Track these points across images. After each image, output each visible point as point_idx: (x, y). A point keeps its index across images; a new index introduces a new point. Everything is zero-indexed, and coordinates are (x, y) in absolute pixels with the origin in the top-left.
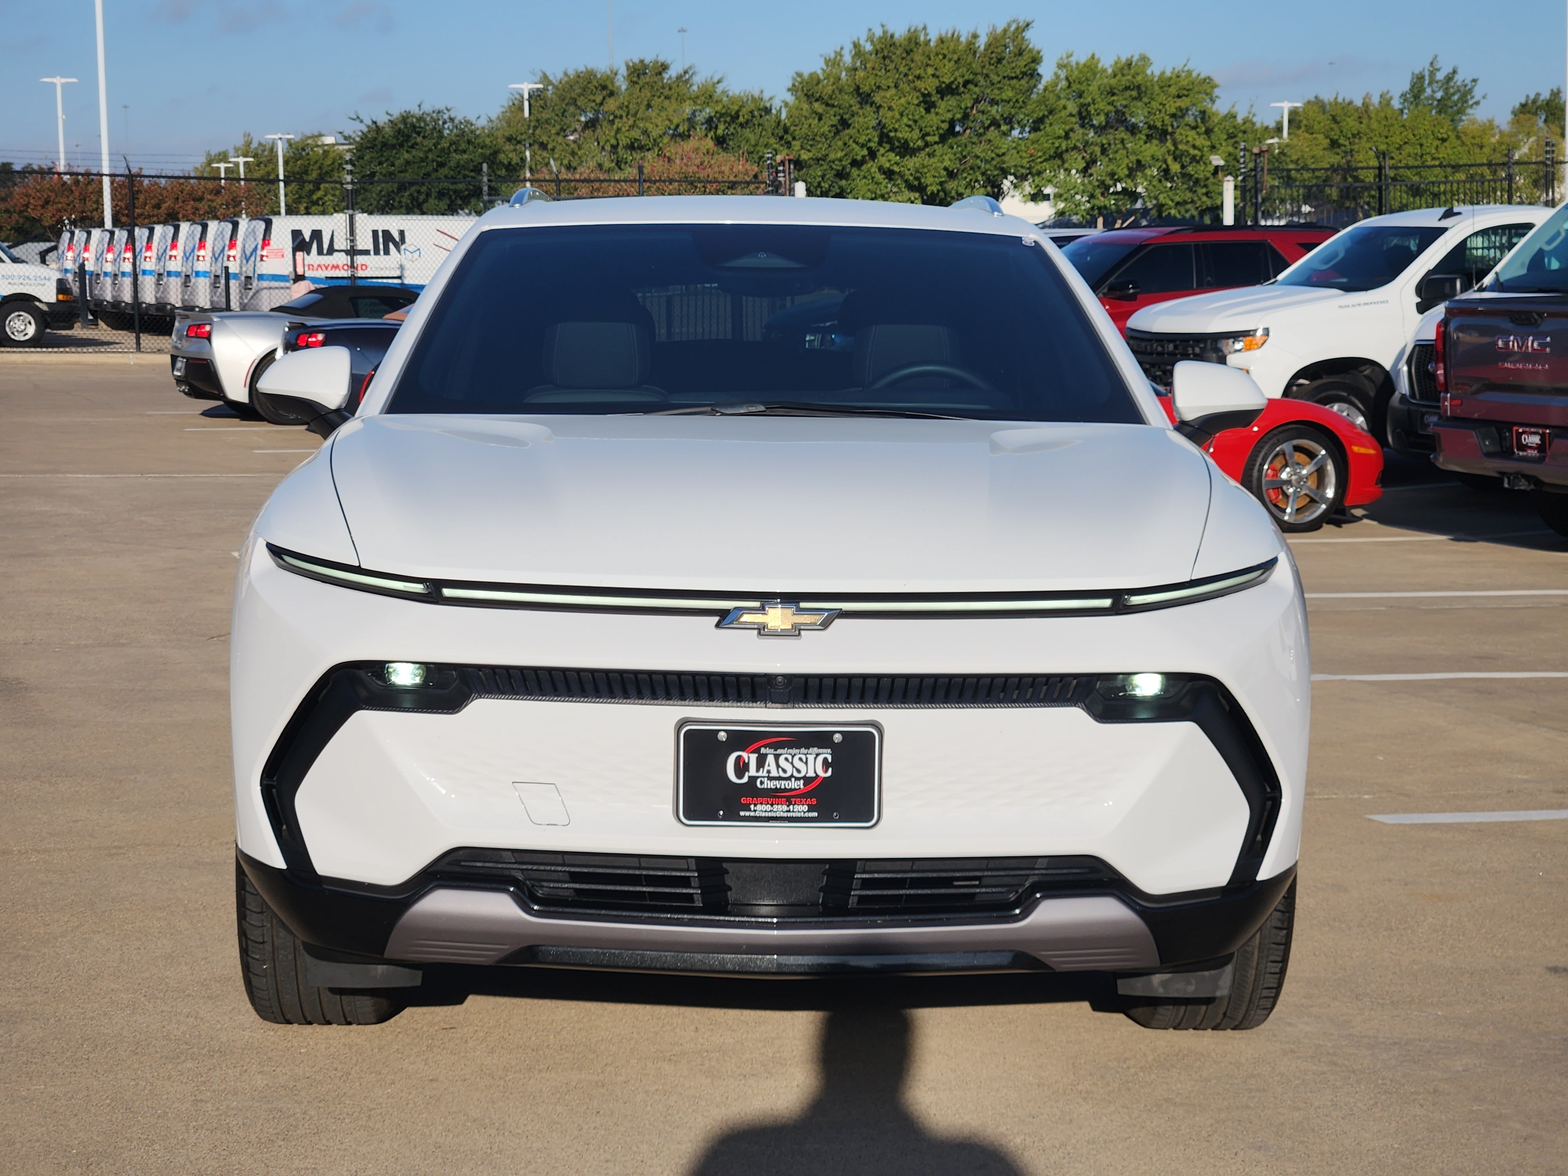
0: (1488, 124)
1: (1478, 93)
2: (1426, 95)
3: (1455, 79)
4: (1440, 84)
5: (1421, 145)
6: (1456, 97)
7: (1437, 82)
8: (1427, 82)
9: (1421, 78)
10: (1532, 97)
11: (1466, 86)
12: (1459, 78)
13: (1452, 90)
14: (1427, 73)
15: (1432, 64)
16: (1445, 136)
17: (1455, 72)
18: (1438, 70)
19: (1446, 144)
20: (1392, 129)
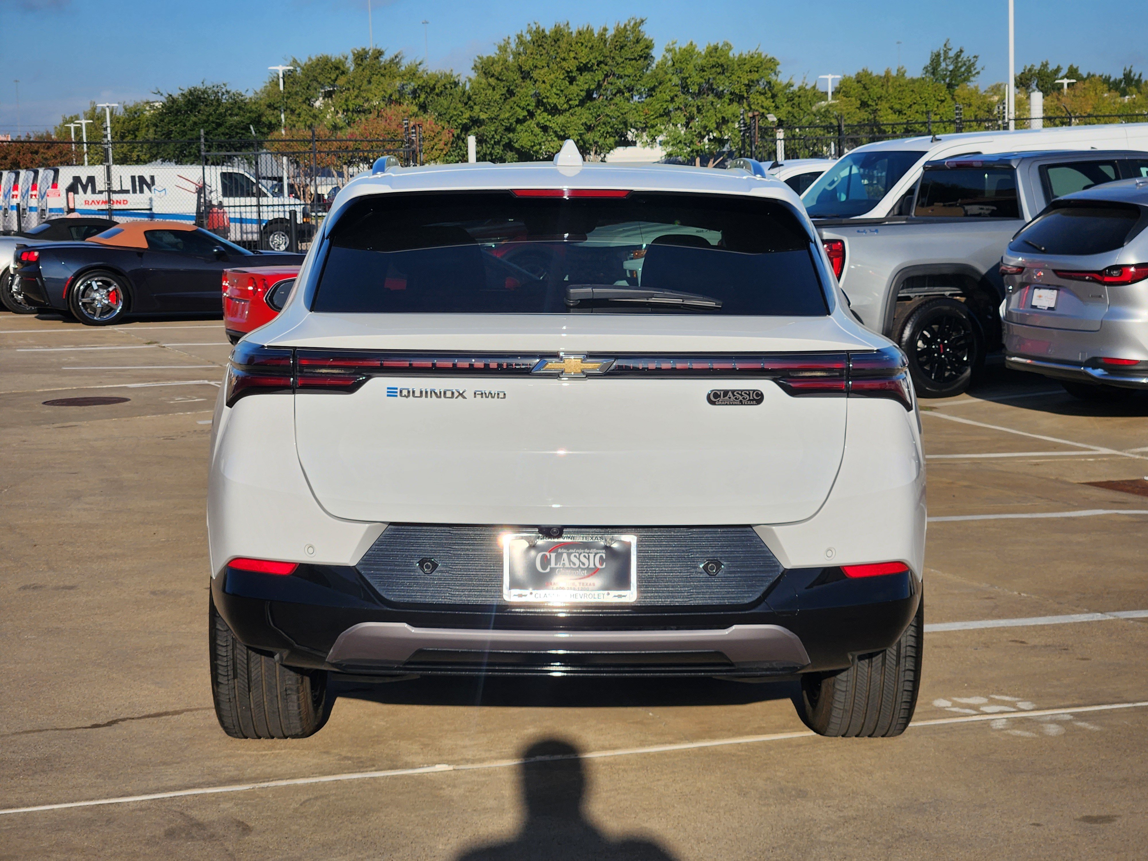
1: (978, 66)
2: (942, 67)
3: (962, 57)
4: (952, 60)
5: (926, 105)
6: (963, 69)
7: (949, 58)
8: (942, 59)
9: (938, 55)
10: (1028, 67)
11: (970, 61)
12: (964, 56)
13: (960, 65)
14: (942, 52)
15: (945, 45)
16: (943, 98)
17: (961, 51)
18: (950, 49)
19: (945, 104)
20: (904, 93)
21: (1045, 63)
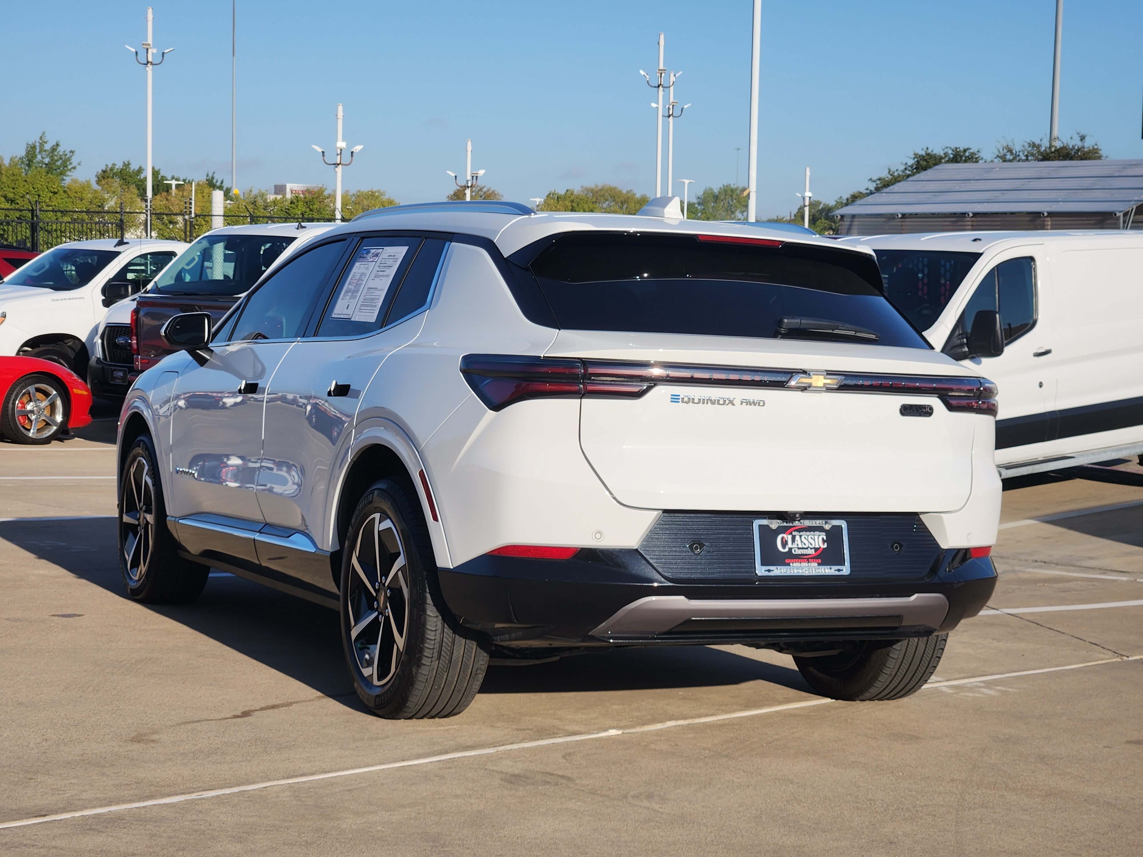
0: (86, 183)
1: (74, 161)
2: (37, 160)
3: (58, 150)
4: (47, 153)
5: (39, 196)
6: (59, 163)
7: (45, 151)
8: (38, 151)
9: (34, 147)
10: (110, 166)
11: (66, 155)
12: (61, 150)
13: (56, 158)
14: (37, 144)
15: (41, 138)
16: (56, 190)
17: (57, 145)
18: (46, 143)
19: (57, 196)
20: (17, 183)
21: (126, 163)
